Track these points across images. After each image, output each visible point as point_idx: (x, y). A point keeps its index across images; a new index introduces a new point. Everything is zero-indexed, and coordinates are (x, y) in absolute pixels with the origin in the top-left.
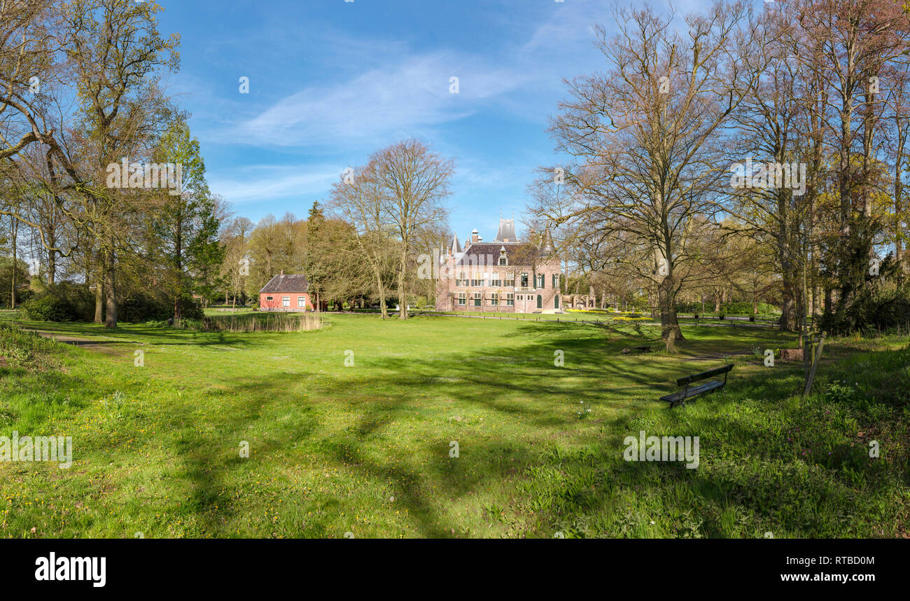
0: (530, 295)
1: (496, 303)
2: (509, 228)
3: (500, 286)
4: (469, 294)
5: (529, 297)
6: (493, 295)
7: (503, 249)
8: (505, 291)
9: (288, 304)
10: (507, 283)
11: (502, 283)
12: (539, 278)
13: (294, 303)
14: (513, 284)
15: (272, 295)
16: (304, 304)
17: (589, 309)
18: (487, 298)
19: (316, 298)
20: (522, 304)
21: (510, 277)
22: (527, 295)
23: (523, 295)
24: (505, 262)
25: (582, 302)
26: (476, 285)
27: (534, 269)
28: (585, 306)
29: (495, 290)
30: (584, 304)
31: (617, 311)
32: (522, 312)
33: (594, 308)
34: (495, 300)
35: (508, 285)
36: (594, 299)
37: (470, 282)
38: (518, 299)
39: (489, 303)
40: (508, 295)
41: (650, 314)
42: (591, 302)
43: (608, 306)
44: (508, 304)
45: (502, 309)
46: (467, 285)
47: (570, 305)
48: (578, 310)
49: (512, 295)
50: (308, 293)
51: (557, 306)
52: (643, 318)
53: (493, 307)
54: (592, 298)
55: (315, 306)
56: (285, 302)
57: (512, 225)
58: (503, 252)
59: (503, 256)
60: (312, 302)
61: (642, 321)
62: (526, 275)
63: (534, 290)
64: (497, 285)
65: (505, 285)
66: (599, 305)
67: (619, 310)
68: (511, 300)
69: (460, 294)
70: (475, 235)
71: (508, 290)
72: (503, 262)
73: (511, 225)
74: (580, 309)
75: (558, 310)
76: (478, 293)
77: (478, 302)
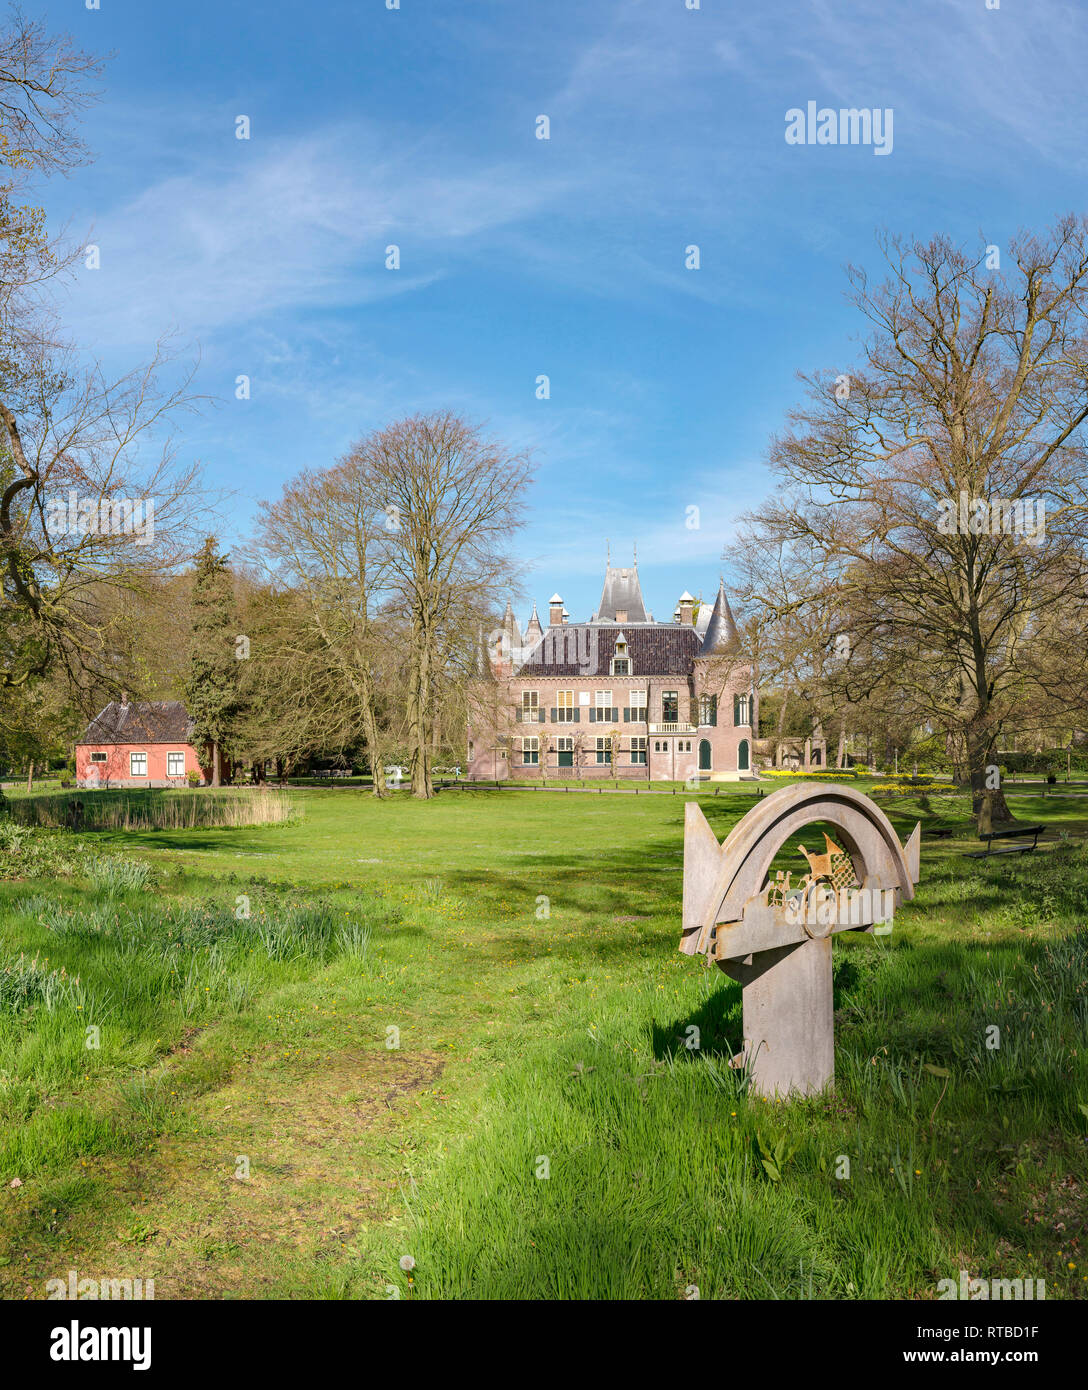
0: (685, 740)
1: (608, 760)
2: (627, 591)
3: (616, 720)
4: (545, 741)
5: (681, 744)
6: (600, 741)
7: (621, 639)
8: (628, 732)
9: (143, 768)
10: (631, 714)
11: (621, 713)
12: (705, 703)
13: (157, 767)
14: (645, 715)
15: (103, 750)
16: (181, 769)
17: (811, 769)
18: (587, 748)
19: (212, 755)
20: (666, 762)
21: (638, 701)
22: (677, 741)
23: (669, 741)
24: (625, 667)
25: (795, 753)
26: (562, 719)
27: (691, 685)
28: (802, 762)
29: (604, 730)
30: (801, 757)
31: (873, 772)
32: (665, 777)
33: (823, 766)
34: (606, 753)
35: (634, 719)
36: (822, 746)
37: (548, 714)
38: (658, 749)
39: (592, 758)
40: (634, 741)
41: (950, 777)
42: (816, 753)
43: (851, 762)
44: (634, 760)
45: (621, 772)
46: (542, 720)
47: (769, 762)
48: (789, 773)
49: (642, 740)
50: (191, 744)
51: (743, 765)
52: (934, 786)
53: (602, 768)
54: (817, 745)
55: (208, 773)
56: (135, 765)
57: (635, 581)
58: (621, 646)
59: (622, 655)
60: (202, 764)
61: (932, 792)
62: (673, 695)
63: (694, 730)
64: (608, 719)
65: (626, 720)
66: (832, 760)
67: (879, 770)
68: (641, 752)
69: (527, 741)
70: (557, 607)
71: (634, 730)
72: (621, 667)
73: (631, 584)
74: (794, 769)
75: (746, 773)
76: (566, 737)
77: (566, 758)
